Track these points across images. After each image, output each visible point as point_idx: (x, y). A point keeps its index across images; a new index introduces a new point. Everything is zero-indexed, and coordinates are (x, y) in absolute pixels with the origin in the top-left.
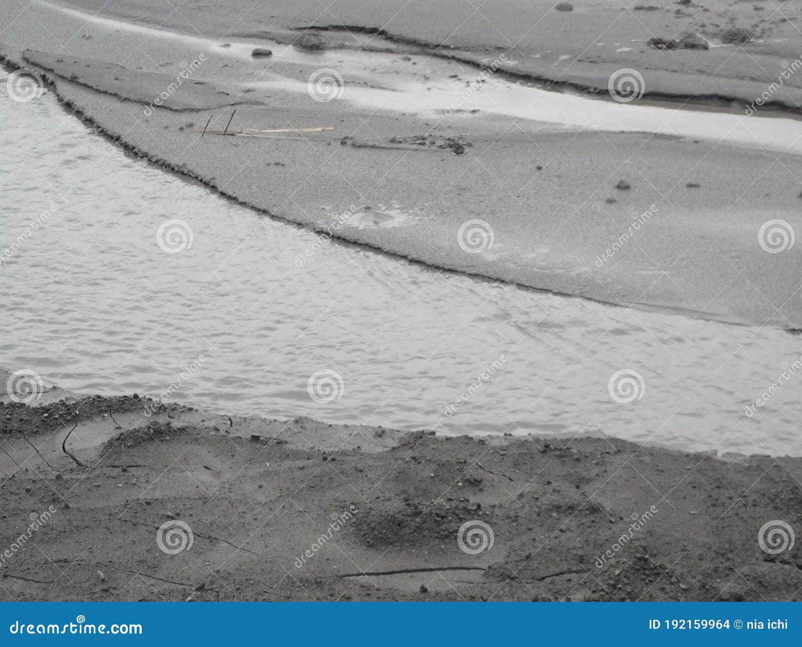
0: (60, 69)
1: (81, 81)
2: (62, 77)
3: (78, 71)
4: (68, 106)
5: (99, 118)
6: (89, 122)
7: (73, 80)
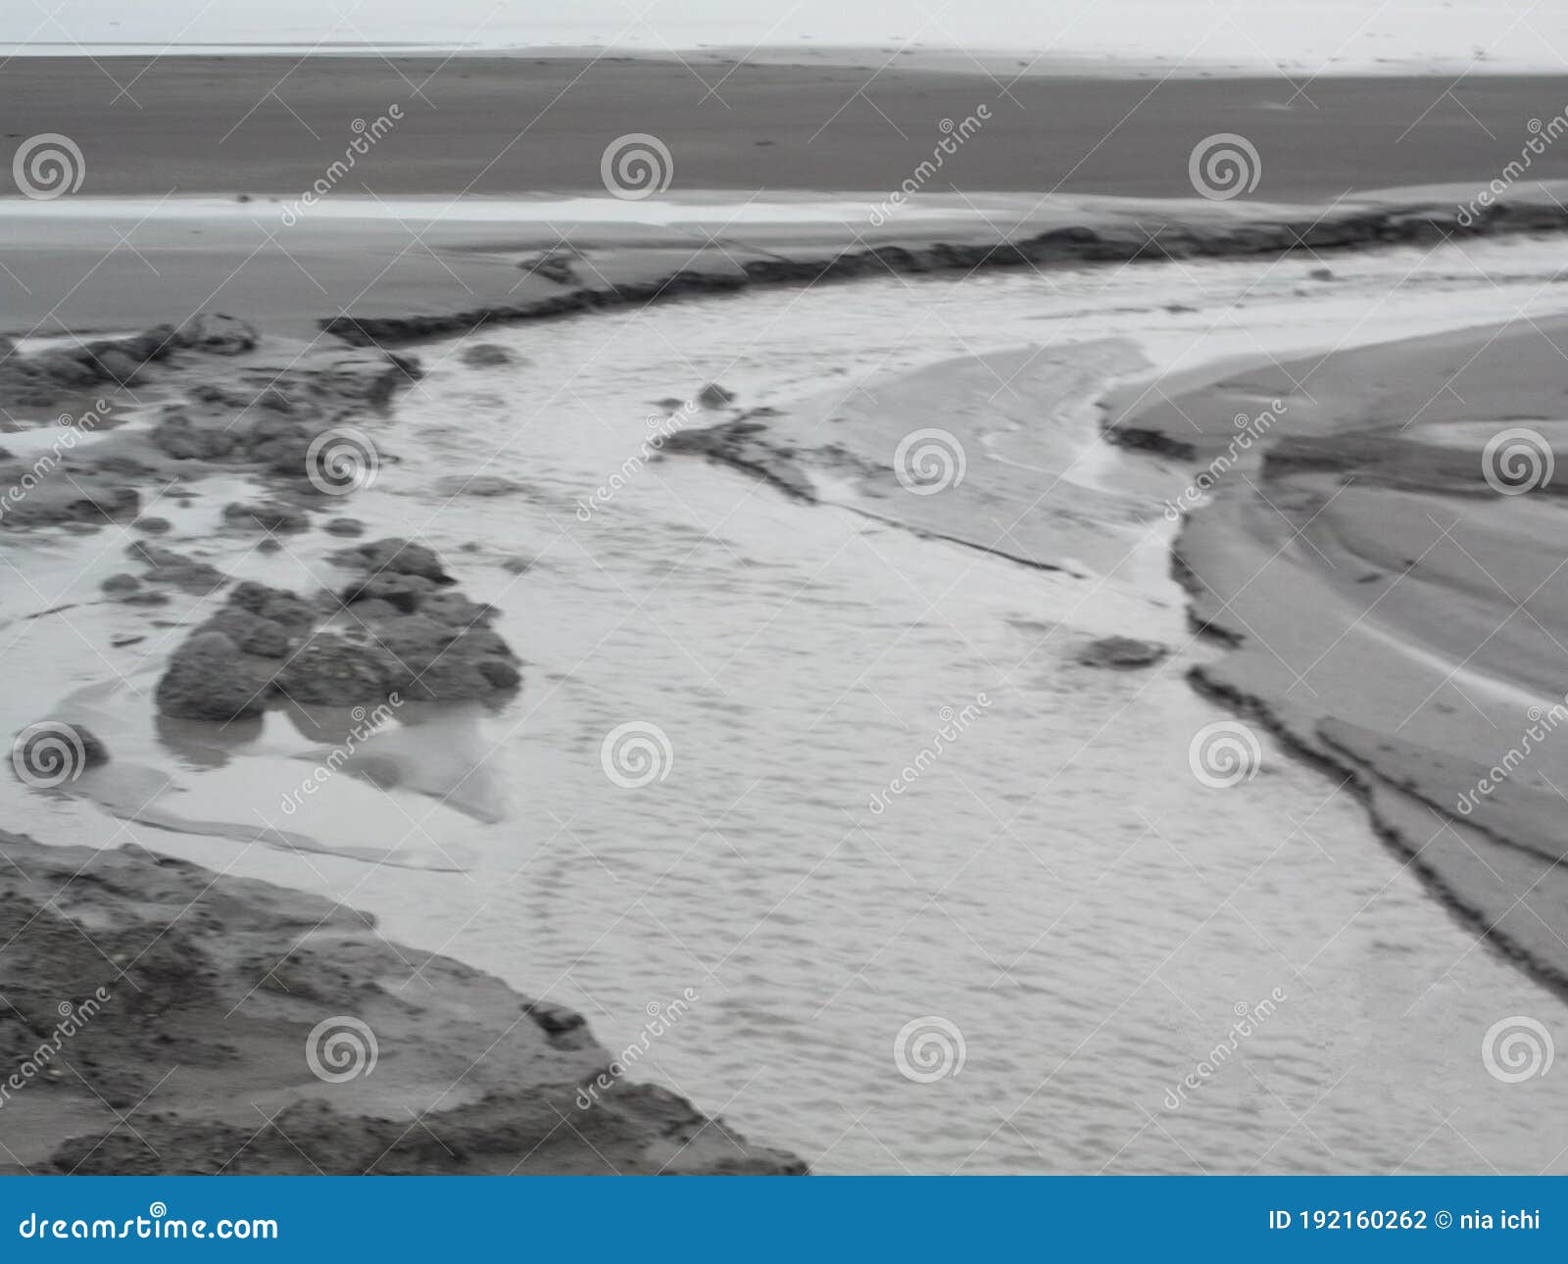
0: (1385, 764)
1: (1423, 792)
2: (1387, 781)
3: (1417, 771)
4: (1390, 837)
5: (1447, 870)
6: (1426, 874)
7: (1407, 789)
